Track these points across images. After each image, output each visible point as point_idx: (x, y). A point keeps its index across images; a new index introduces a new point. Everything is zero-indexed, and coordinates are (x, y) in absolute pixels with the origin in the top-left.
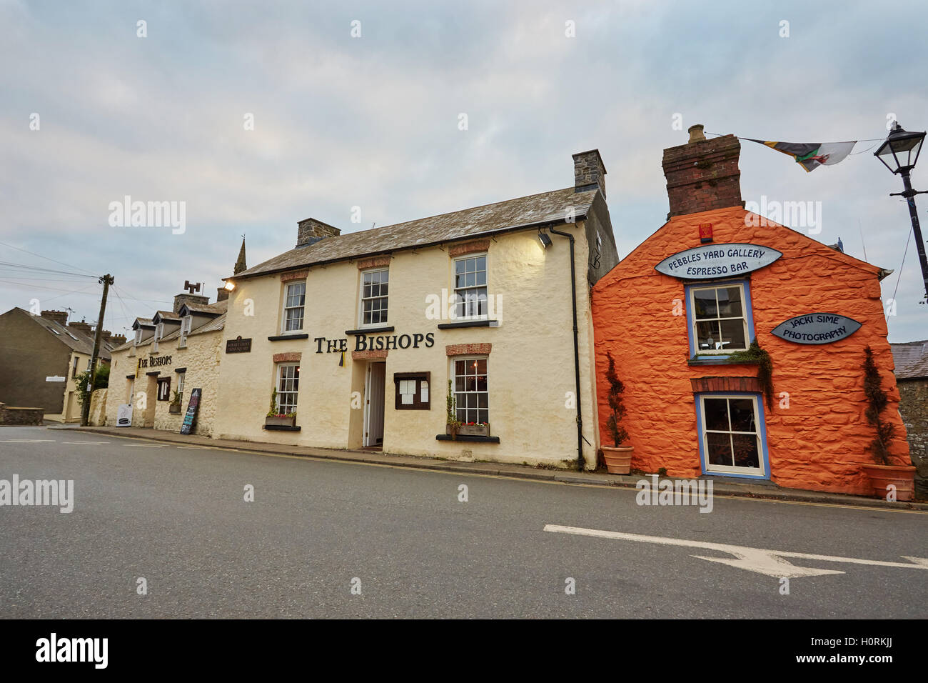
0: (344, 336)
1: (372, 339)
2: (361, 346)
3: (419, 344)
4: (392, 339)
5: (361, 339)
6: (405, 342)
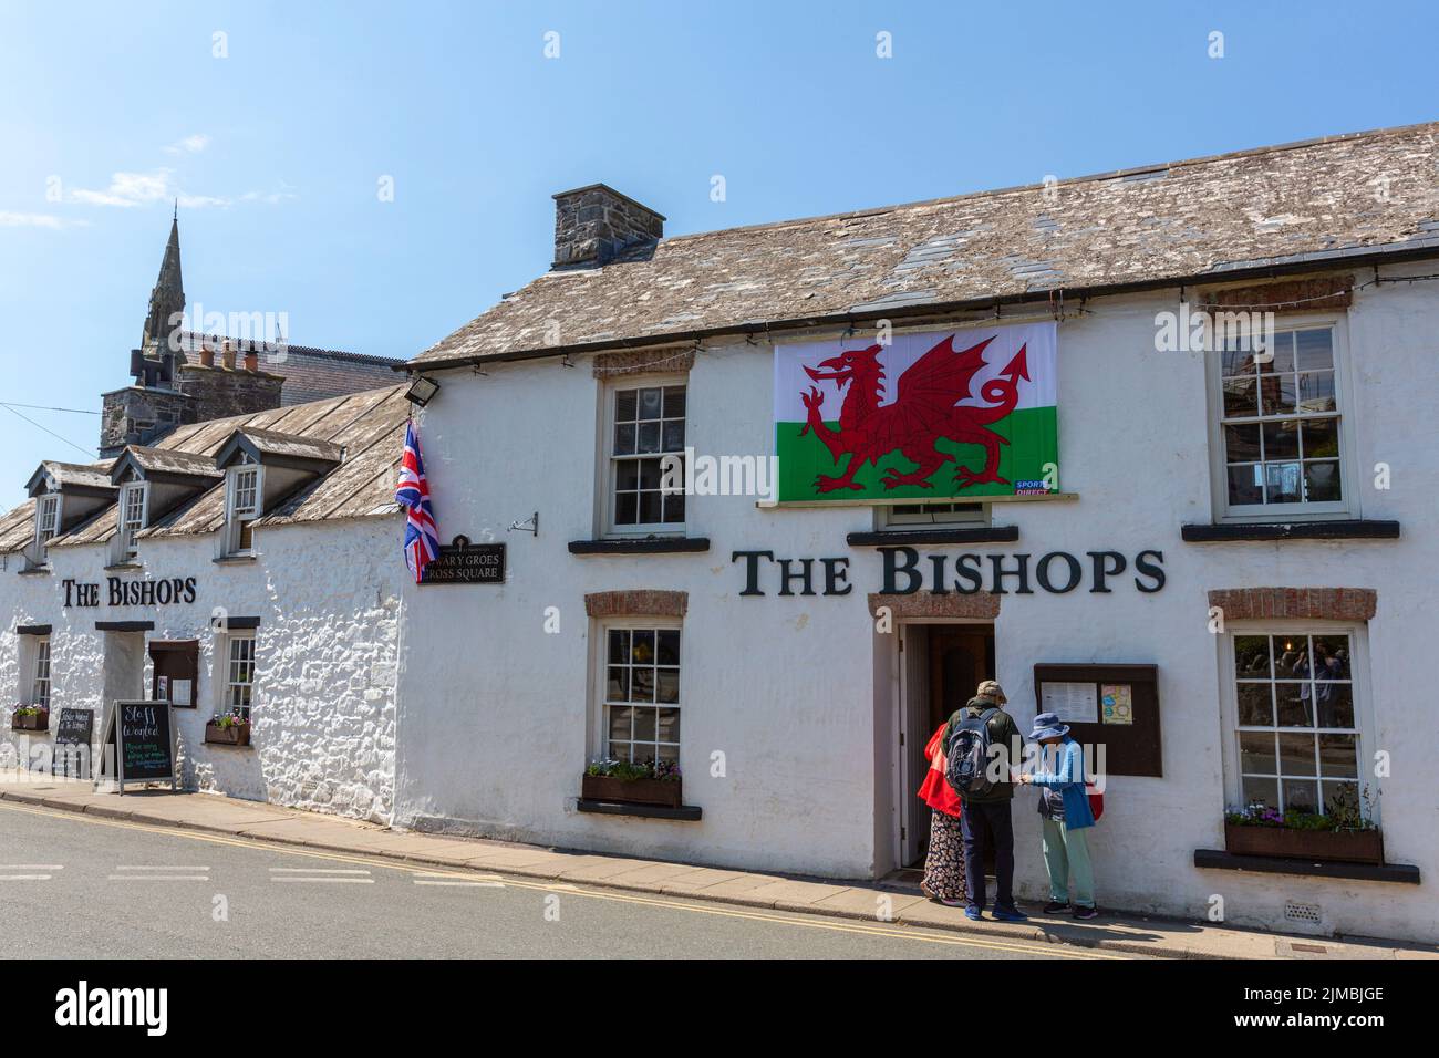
0: (840, 549)
1: (939, 562)
2: (903, 581)
3: (1110, 582)
4: (1010, 564)
5: (901, 560)
6: (1059, 573)
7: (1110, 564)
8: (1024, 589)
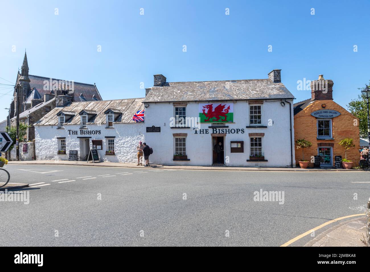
0: (207, 128)
1: (219, 130)
3: (238, 132)
4: (227, 130)
5: (215, 129)
6: (233, 131)
7: (238, 130)
8: (229, 133)
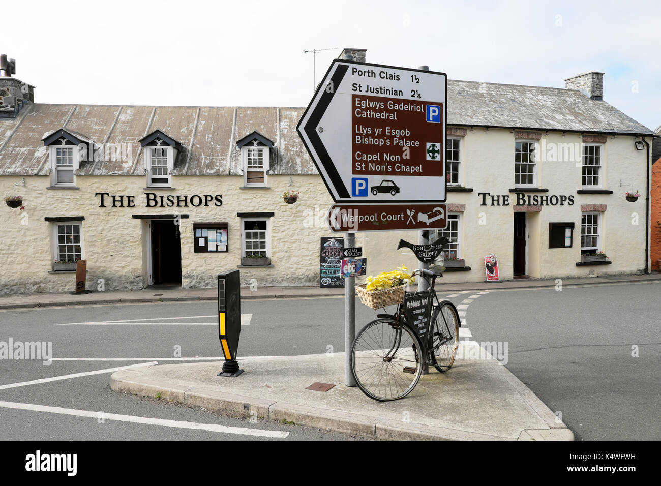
0: (506, 193)
1: (529, 197)
2: (521, 202)
3: (564, 203)
4: (544, 198)
5: (521, 196)
6: (554, 201)
7: (564, 199)
8: (547, 204)
